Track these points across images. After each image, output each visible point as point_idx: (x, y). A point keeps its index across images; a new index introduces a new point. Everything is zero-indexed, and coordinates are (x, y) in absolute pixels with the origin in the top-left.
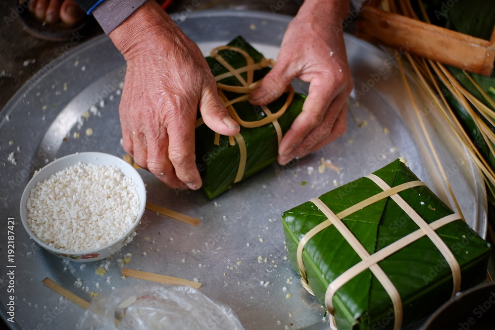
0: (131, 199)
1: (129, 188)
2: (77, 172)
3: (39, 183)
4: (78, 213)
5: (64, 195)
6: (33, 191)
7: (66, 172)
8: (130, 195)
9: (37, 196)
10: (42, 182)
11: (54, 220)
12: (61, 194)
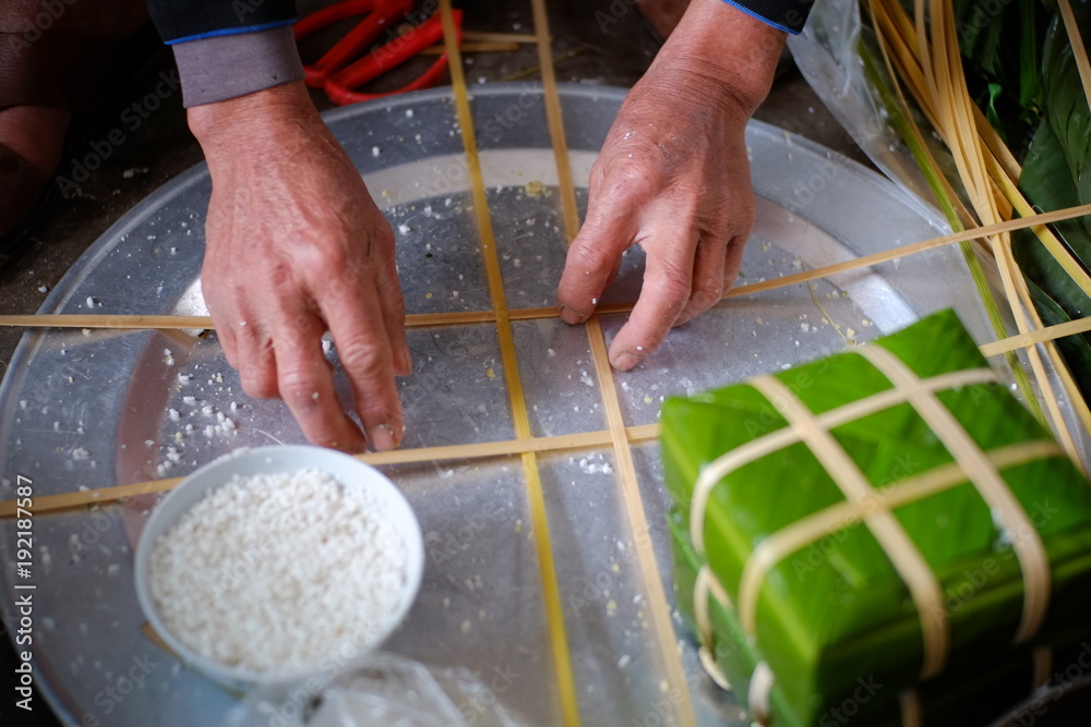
0: (374, 533)
1: (365, 513)
2: (234, 498)
3: (161, 539)
4: (271, 587)
5: (223, 555)
6: (154, 557)
7: (211, 503)
8: (371, 527)
9: (167, 568)
10: (166, 533)
11: (222, 612)
12: (217, 554)
